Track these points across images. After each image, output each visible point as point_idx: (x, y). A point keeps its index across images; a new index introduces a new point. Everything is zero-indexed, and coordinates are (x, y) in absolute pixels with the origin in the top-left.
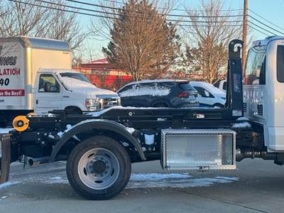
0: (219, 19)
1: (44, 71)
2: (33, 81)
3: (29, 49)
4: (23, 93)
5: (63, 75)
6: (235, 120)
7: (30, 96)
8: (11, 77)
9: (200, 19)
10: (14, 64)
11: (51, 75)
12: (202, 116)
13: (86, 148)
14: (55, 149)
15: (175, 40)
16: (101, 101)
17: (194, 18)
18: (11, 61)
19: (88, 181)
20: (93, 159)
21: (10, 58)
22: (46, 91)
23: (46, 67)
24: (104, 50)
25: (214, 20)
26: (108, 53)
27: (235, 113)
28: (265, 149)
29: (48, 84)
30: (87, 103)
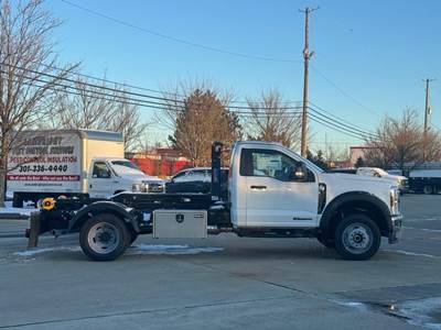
0: (279, 111)
1: (98, 160)
2: (88, 168)
3: (85, 140)
4: (79, 178)
5: (114, 163)
6: (213, 203)
7: (85, 181)
8: (69, 165)
9: (260, 111)
10: (72, 152)
11: (103, 163)
12: (188, 200)
13: (95, 222)
14: (71, 222)
15: (237, 130)
16: (147, 186)
17: (254, 109)
18: (70, 150)
19: (97, 247)
20: (101, 231)
21: (69, 148)
22: (98, 177)
23: (100, 156)
24: (170, 138)
25: (273, 111)
26: (173, 141)
27: (213, 198)
28: (232, 225)
29: (100, 171)
30: (134, 188)
